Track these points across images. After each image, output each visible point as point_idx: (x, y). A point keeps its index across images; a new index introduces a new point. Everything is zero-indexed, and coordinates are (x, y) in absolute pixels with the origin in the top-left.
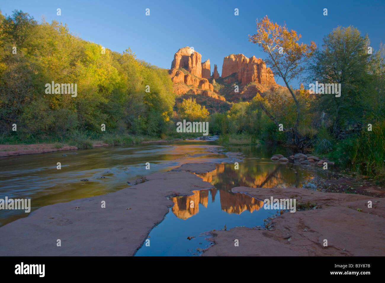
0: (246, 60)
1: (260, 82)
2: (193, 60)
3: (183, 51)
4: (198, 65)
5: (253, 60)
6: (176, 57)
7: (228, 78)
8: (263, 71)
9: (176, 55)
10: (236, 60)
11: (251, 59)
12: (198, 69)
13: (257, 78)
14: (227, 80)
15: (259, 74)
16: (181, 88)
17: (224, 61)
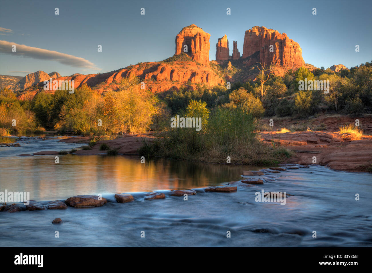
0: (269, 35)
1: (282, 64)
2: (196, 43)
3: (187, 31)
4: (202, 49)
5: (276, 36)
6: (178, 40)
7: (248, 59)
8: (286, 50)
9: (177, 37)
10: (260, 35)
11: (273, 34)
12: (202, 54)
13: (279, 59)
14: (247, 61)
15: (281, 54)
16: (163, 85)
17: (245, 36)
